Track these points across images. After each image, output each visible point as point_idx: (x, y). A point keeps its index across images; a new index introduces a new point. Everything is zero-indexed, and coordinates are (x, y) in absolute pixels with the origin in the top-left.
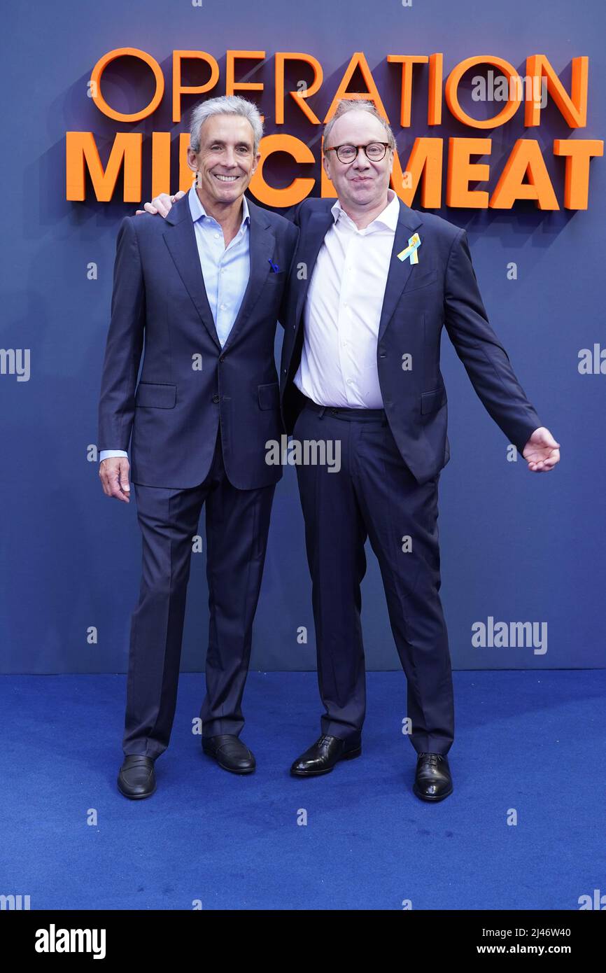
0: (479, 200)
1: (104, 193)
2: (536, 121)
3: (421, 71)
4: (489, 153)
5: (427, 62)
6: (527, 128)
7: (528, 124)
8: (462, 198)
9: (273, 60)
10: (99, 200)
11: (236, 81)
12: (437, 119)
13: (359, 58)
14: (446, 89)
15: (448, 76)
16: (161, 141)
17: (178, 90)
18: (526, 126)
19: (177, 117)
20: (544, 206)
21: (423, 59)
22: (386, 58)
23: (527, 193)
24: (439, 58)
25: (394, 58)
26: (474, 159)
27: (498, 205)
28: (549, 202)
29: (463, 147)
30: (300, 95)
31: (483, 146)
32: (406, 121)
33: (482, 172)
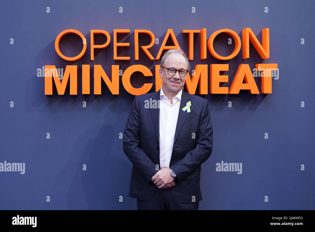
0: (224, 91)
1: (61, 91)
2: (248, 56)
3: (197, 36)
4: (228, 70)
5: (200, 32)
6: (244, 60)
7: (244, 58)
8: (217, 90)
9: (133, 34)
10: (59, 94)
11: (118, 42)
12: (205, 56)
13: (170, 31)
14: (208, 44)
15: (209, 38)
16: (86, 68)
17: (93, 46)
18: (243, 58)
19: (92, 58)
20: (253, 92)
21: (198, 31)
22: (182, 32)
23: (245, 87)
24: (205, 30)
25: (185, 31)
26: (222, 73)
27: (232, 92)
28: (255, 90)
29: (216, 68)
30: (145, 48)
31: (225, 67)
32: (192, 58)
33: (225, 79)
